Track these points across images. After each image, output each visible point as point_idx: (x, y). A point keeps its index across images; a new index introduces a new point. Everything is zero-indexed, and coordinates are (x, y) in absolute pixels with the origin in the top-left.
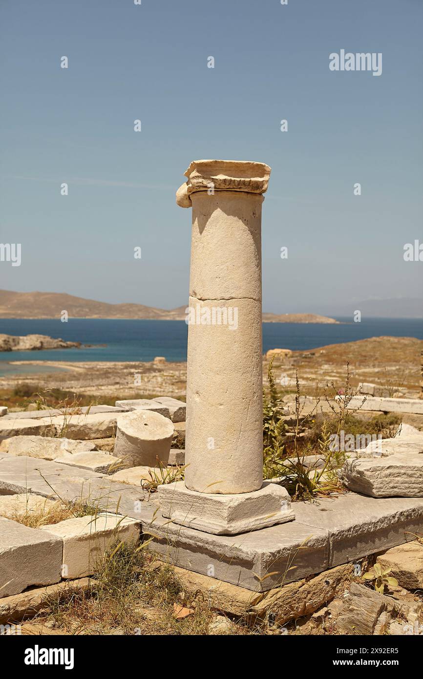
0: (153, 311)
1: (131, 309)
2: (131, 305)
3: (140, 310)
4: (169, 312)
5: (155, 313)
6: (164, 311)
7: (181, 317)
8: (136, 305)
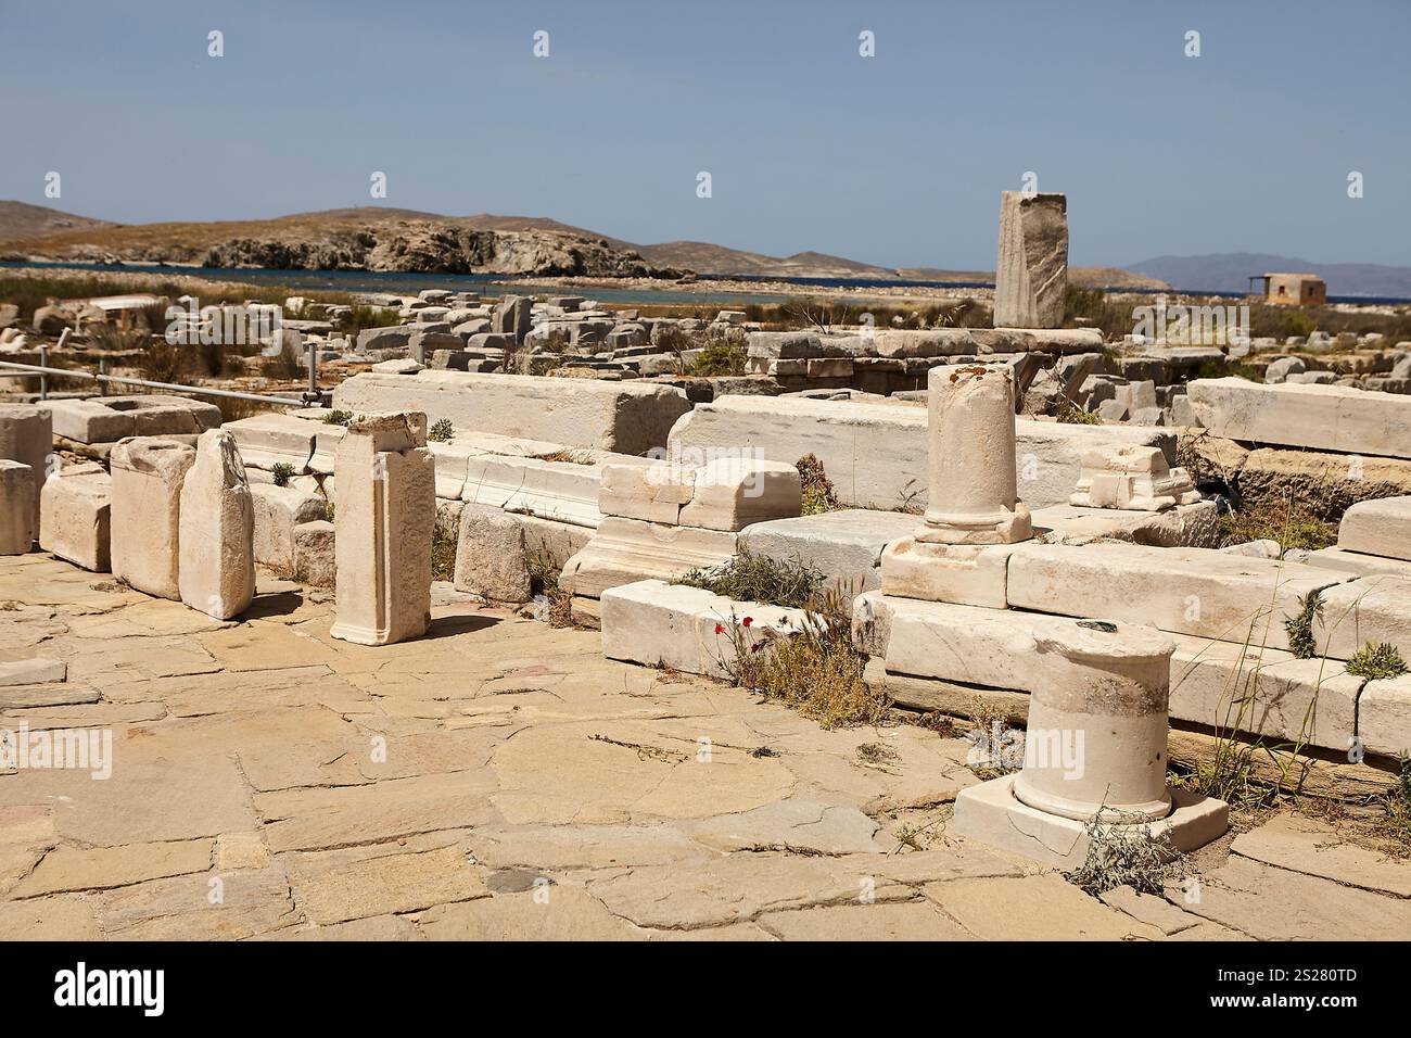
0: (744, 259)
1: (693, 255)
2: (696, 246)
3: (714, 257)
4: (780, 261)
5: (751, 263)
6: (770, 259)
7: (810, 272)
8: (705, 247)
